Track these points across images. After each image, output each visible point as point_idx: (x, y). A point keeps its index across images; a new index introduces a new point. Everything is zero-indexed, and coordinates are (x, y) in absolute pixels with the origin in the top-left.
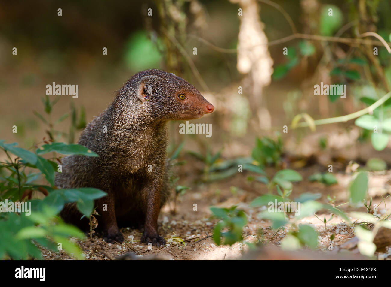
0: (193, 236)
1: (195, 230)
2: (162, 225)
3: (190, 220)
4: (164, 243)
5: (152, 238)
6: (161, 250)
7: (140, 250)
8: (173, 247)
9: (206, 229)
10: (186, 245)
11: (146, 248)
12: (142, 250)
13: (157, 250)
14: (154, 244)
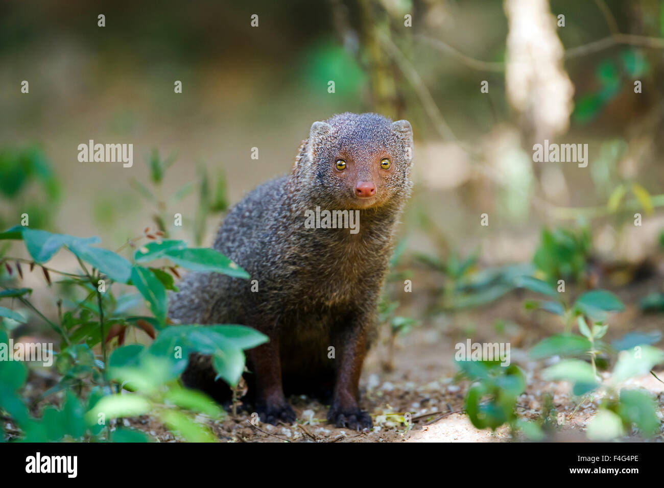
0: (424, 411)
1: (427, 400)
2: (365, 391)
3: (418, 381)
4: (369, 424)
5: (347, 415)
6: (365, 436)
7: (325, 437)
8: (387, 433)
9: (448, 397)
10: (410, 429)
11: (337, 434)
12: (329, 436)
13: (356, 436)
14: (351, 426)
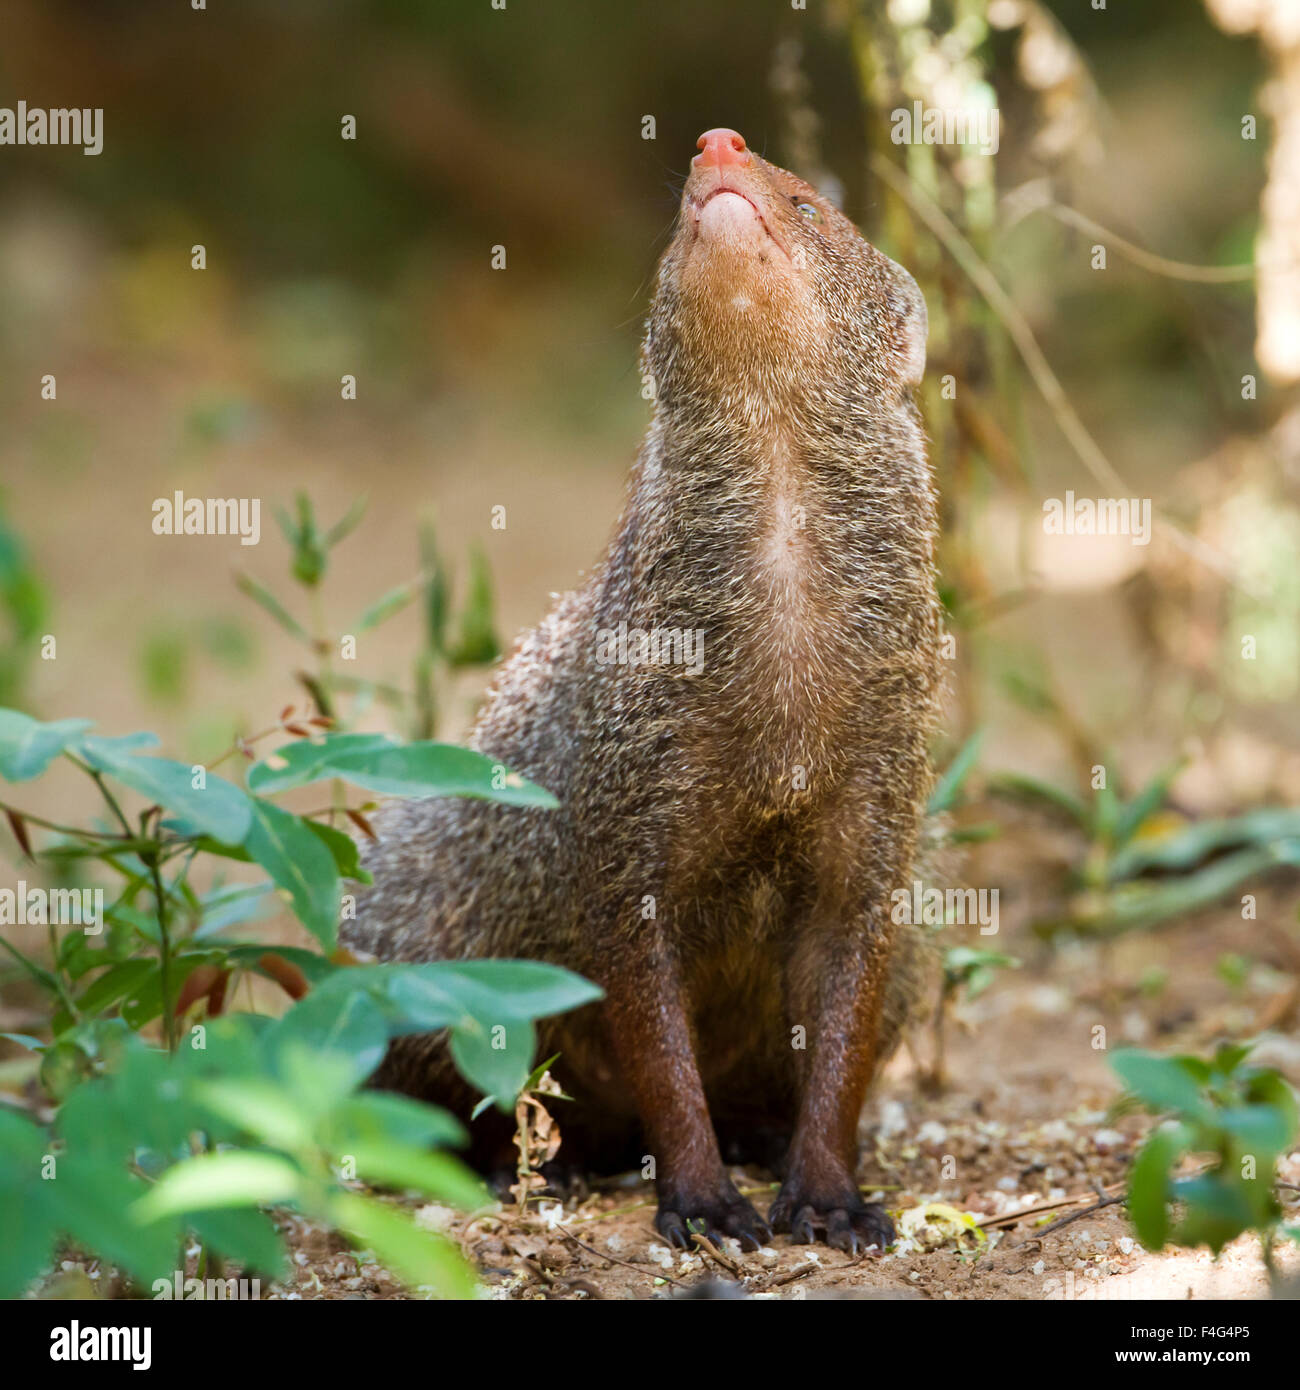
0: (1029, 1200)
1: (1040, 1170)
2: (874, 1146)
3: (1014, 1119)
4: (887, 1234)
5: (824, 1210)
6: (871, 1266)
7: (765, 1267)
8: (929, 1256)
9: (1094, 1162)
10: (991, 1247)
11: (797, 1260)
12: (775, 1266)
13: (849, 1266)
14: (832, 1240)
